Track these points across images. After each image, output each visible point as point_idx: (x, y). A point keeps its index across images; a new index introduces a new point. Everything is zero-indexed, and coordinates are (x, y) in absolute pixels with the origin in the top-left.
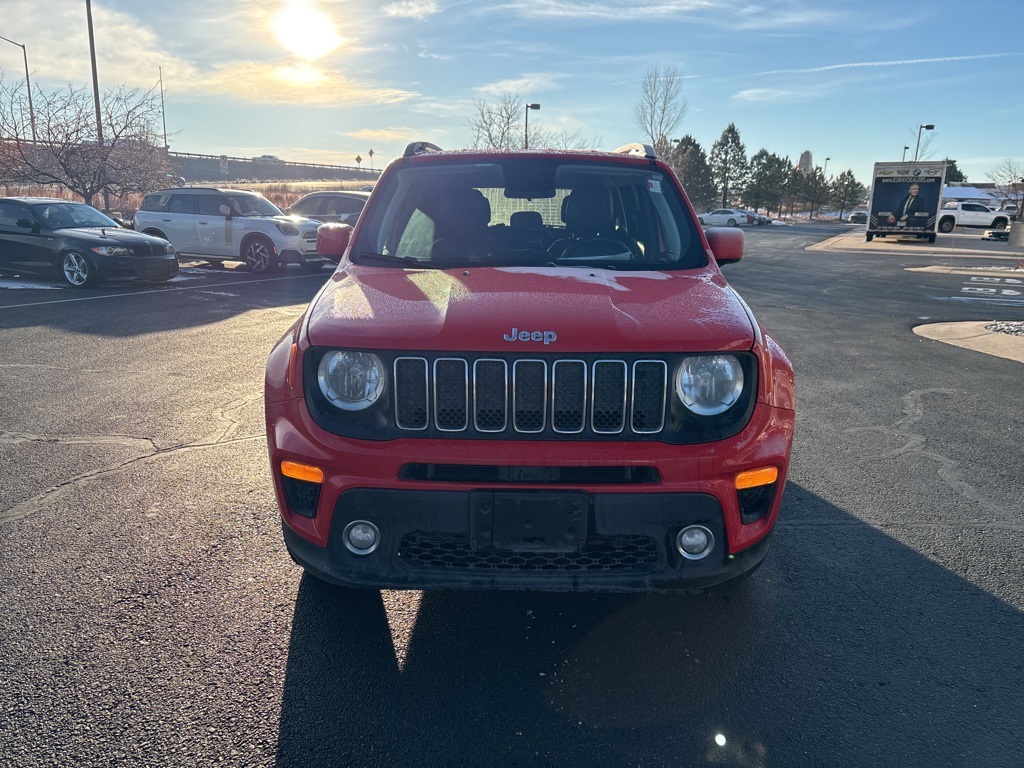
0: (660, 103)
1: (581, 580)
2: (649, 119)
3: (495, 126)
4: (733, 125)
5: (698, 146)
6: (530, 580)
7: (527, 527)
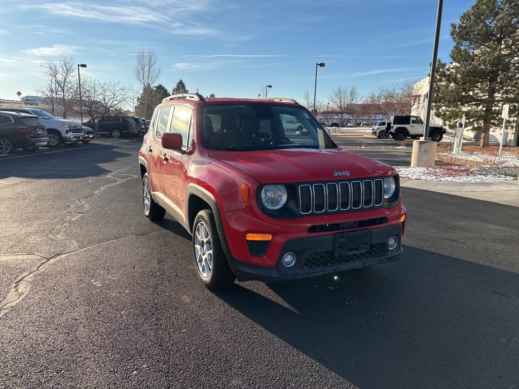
0: (147, 68)
1: (365, 262)
2: (142, 76)
3: (59, 75)
4: (181, 80)
5: (166, 90)
6: (350, 265)
7: (353, 244)
